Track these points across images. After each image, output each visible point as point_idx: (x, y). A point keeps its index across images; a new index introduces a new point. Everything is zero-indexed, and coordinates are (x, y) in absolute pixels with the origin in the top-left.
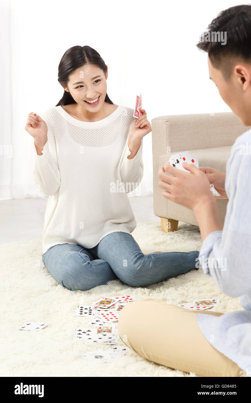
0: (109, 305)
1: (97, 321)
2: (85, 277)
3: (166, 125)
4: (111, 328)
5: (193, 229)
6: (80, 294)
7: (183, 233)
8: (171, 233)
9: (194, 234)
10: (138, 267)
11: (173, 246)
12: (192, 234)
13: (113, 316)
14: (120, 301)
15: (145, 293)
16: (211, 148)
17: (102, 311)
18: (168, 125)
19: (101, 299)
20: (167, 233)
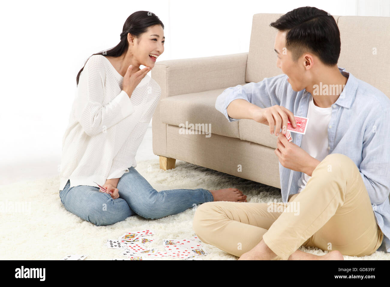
0: (134, 239)
1: (127, 252)
2: (109, 212)
3: (166, 70)
4: (141, 257)
5: (189, 166)
6: (105, 229)
7: (181, 170)
8: (170, 170)
9: (191, 171)
10: (153, 201)
11: (174, 184)
12: (189, 172)
13: (140, 248)
14: (142, 235)
15: (161, 228)
16: (206, 91)
17: (129, 244)
18: (168, 71)
19: (126, 234)
20: (166, 171)
